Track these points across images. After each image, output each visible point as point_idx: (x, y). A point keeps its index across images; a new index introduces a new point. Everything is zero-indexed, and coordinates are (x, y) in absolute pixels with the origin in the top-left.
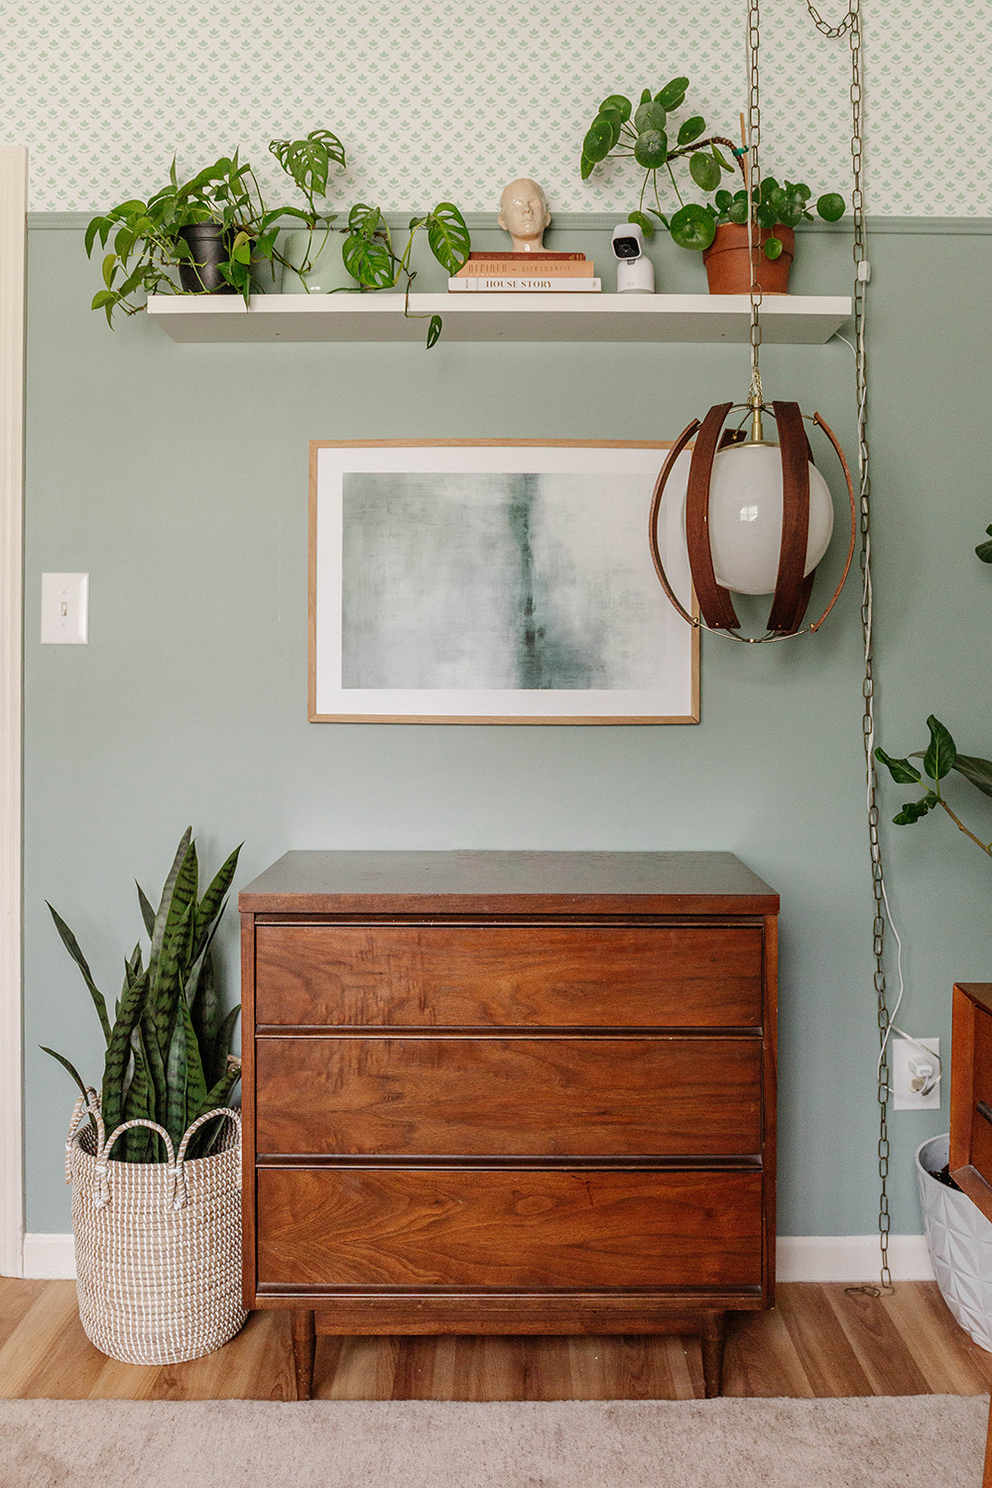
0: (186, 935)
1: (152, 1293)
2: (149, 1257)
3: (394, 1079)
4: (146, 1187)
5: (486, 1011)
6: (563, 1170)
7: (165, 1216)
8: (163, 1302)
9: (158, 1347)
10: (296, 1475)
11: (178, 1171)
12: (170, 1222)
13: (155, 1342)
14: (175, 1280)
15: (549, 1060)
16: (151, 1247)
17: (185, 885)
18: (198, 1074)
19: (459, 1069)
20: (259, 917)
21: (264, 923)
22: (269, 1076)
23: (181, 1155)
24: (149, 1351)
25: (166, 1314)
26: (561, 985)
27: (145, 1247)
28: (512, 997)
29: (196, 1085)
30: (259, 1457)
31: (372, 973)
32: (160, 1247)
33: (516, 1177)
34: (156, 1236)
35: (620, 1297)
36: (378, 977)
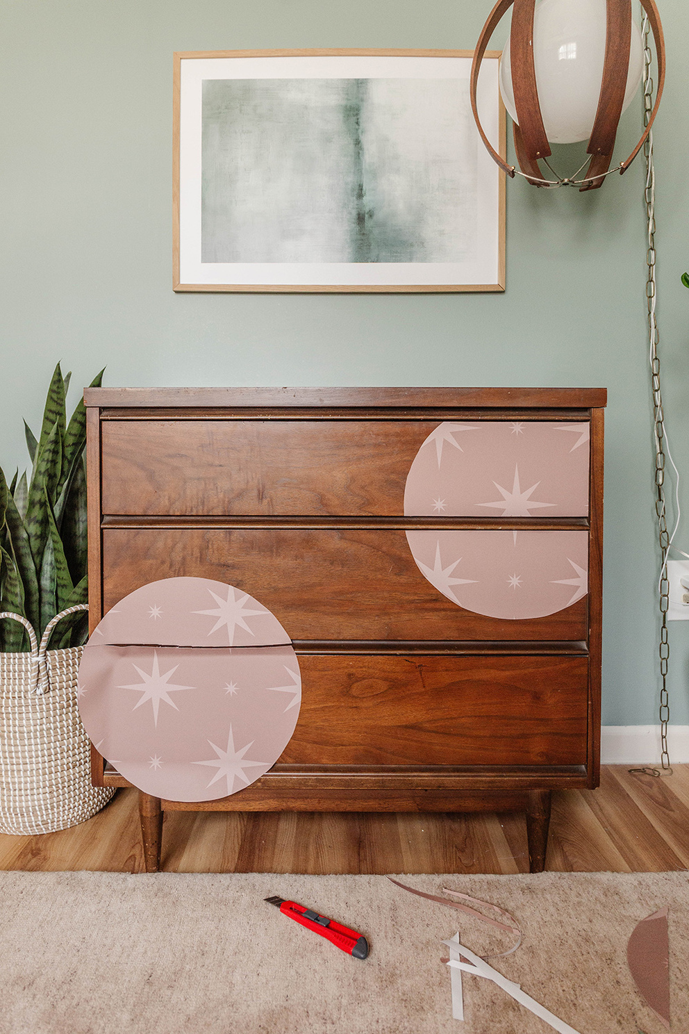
0: (55, 452)
1: (19, 771)
2: (15, 738)
3: (233, 567)
4: (11, 674)
5: (322, 500)
6: (396, 655)
7: (29, 701)
8: (28, 779)
9: (26, 819)
10: (129, 955)
11: (41, 659)
12: (34, 706)
13: (22, 815)
14: (40, 759)
15: (384, 549)
16: (17, 729)
17: (54, 407)
18: (66, 574)
19: (296, 557)
20: (105, 413)
21: (109, 418)
22: (115, 565)
23: (43, 644)
24: (18, 823)
25: (32, 789)
26: (393, 476)
27: (11, 729)
28: (348, 488)
29: (64, 586)
30: (94, 935)
31: (211, 465)
32: (25, 729)
33: (350, 661)
34: (21, 719)
35: (451, 776)
36: (218, 469)
